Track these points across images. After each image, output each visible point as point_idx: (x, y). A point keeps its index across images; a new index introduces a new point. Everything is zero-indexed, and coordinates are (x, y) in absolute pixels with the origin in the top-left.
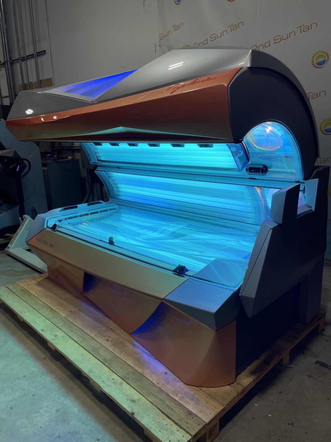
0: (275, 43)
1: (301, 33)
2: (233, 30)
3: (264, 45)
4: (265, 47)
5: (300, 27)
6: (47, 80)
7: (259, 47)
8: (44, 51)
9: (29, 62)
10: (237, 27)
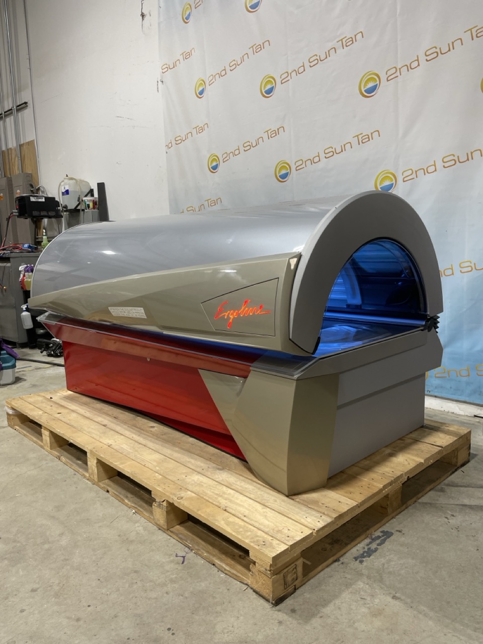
0: (310, 67)
1: (343, 48)
2: (256, 52)
3: (297, 71)
4: (299, 73)
5: (342, 40)
6: (28, 143)
7: (291, 73)
8: (26, 103)
9: (8, 120)
10: (261, 47)
